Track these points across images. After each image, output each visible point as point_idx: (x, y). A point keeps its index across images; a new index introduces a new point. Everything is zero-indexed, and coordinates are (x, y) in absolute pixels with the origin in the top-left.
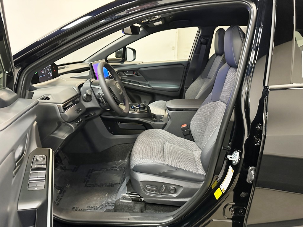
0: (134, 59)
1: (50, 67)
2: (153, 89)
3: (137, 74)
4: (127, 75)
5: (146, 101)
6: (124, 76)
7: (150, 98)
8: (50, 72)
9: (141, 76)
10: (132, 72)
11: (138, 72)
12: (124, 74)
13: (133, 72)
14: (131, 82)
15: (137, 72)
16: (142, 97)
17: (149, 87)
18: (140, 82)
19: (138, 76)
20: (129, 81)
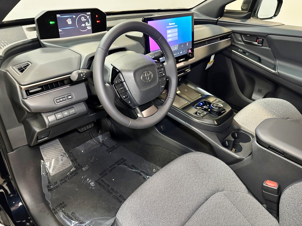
0: (275, 15)
1: (88, 15)
2: (278, 75)
3: (262, 44)
4: (244, 42)
5: (262, 90)
6: (240, 41)
7: (270, 88)
8: (87, 23)
9: (268, 48)
10: (256, 37)
11: (265, 41)
12: (240, 39)
13: (258, 38)
14: (247, 54)
15: (263, 40)
16: (257, 81)
17: (273, 71)
18: (262, 57)
19: (263, 47)
20: (244, 52)
